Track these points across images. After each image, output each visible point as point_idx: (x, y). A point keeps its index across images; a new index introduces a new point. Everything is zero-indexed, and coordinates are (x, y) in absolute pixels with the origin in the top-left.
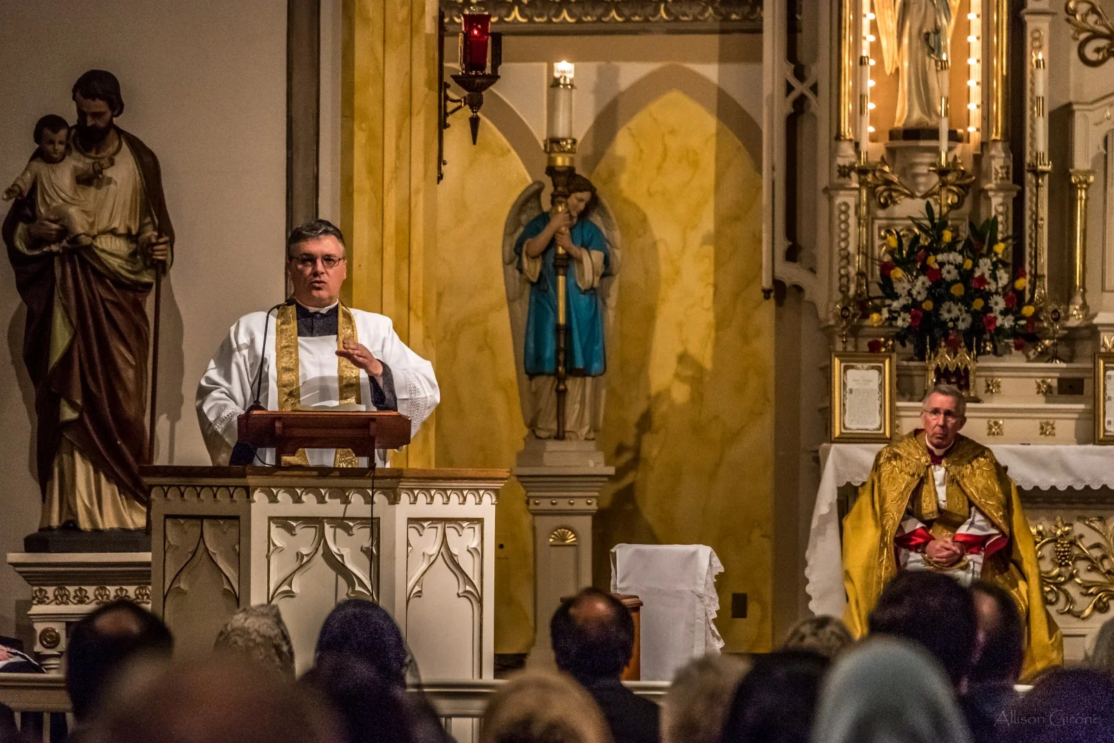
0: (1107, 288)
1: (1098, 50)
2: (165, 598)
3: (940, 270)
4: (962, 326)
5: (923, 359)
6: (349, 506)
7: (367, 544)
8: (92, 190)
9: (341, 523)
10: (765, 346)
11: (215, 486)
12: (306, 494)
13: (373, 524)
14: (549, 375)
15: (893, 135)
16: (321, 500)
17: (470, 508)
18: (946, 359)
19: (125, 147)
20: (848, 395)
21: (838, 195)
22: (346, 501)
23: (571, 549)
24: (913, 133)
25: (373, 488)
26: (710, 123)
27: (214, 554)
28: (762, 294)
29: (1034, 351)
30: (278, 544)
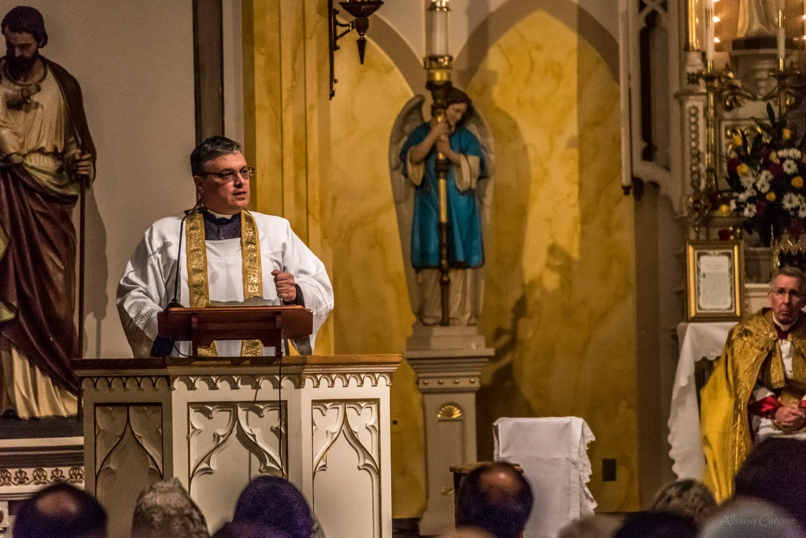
2: (96, 477)
3: (781, 165)
4: (802, 214)
5: (768, 245)
6: (259, 391)
7: (276, 424)
8: (22, 114)
9: (252, 406)
10: (626, 237)
11: (139, 376)
12: (221, 381)
13: (281, 406)
14: (434, 268)
15: (737, 44)
16: (234, 387)
19: (50, 75)
20: (702, 279)
21: (688, 100)
22: (257, 387)
23: (458, 423)
24: (753, 42)
25: (280, 375)
26: (572, 38)
27: (140, 437)
28: (622, 191)
30: (197, 427)
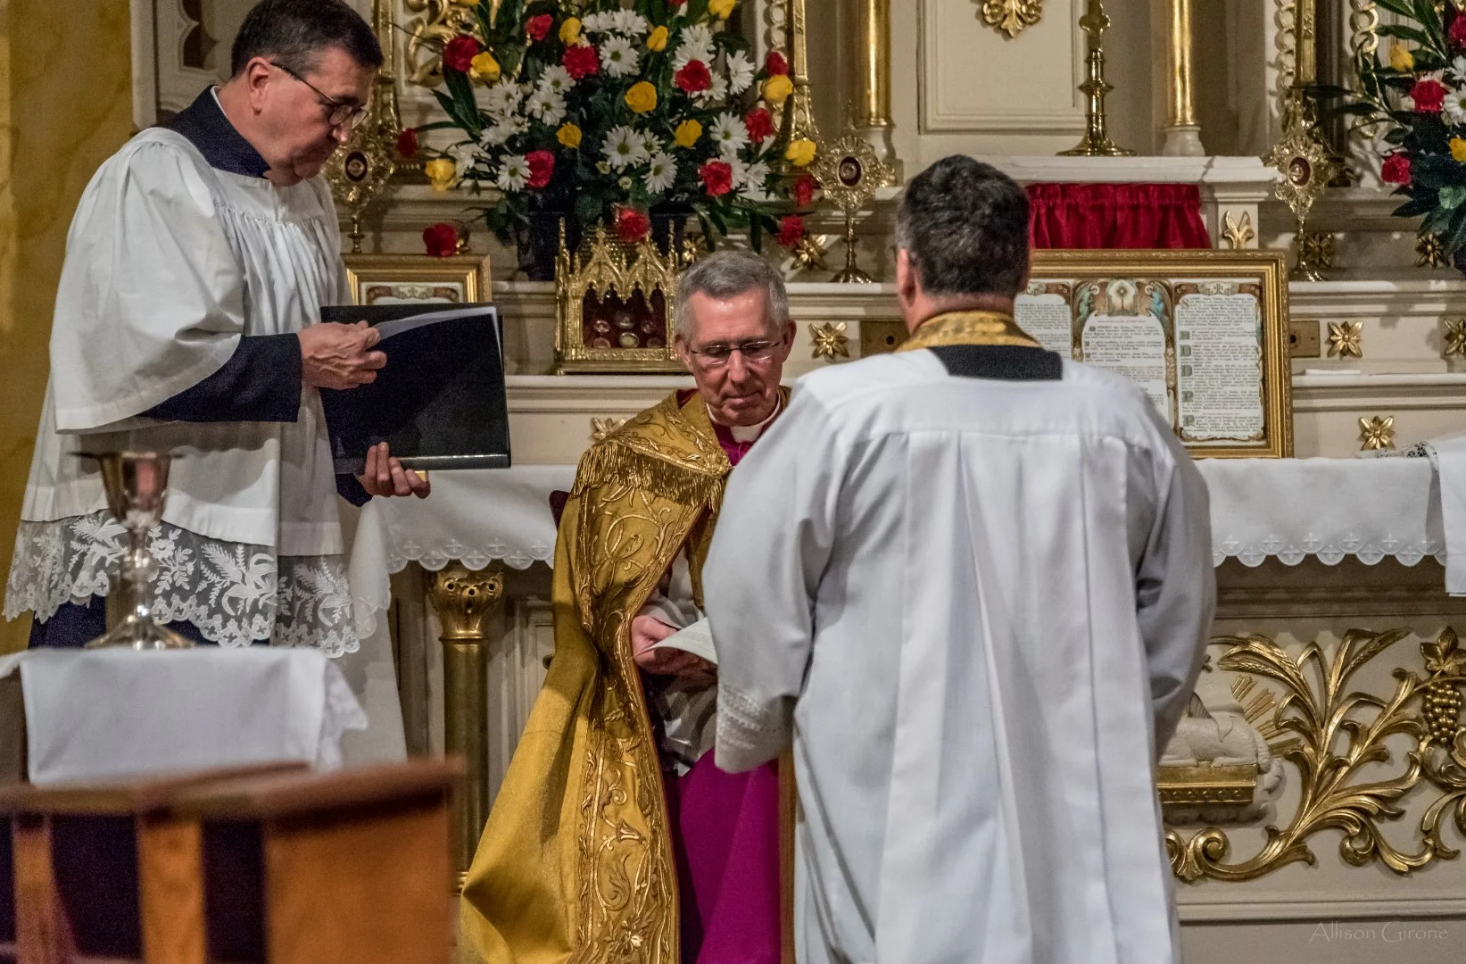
0: (931, 125)
3: (594, 49)
4: (655, 185)
18: (607, 267)
29: (792, 259)
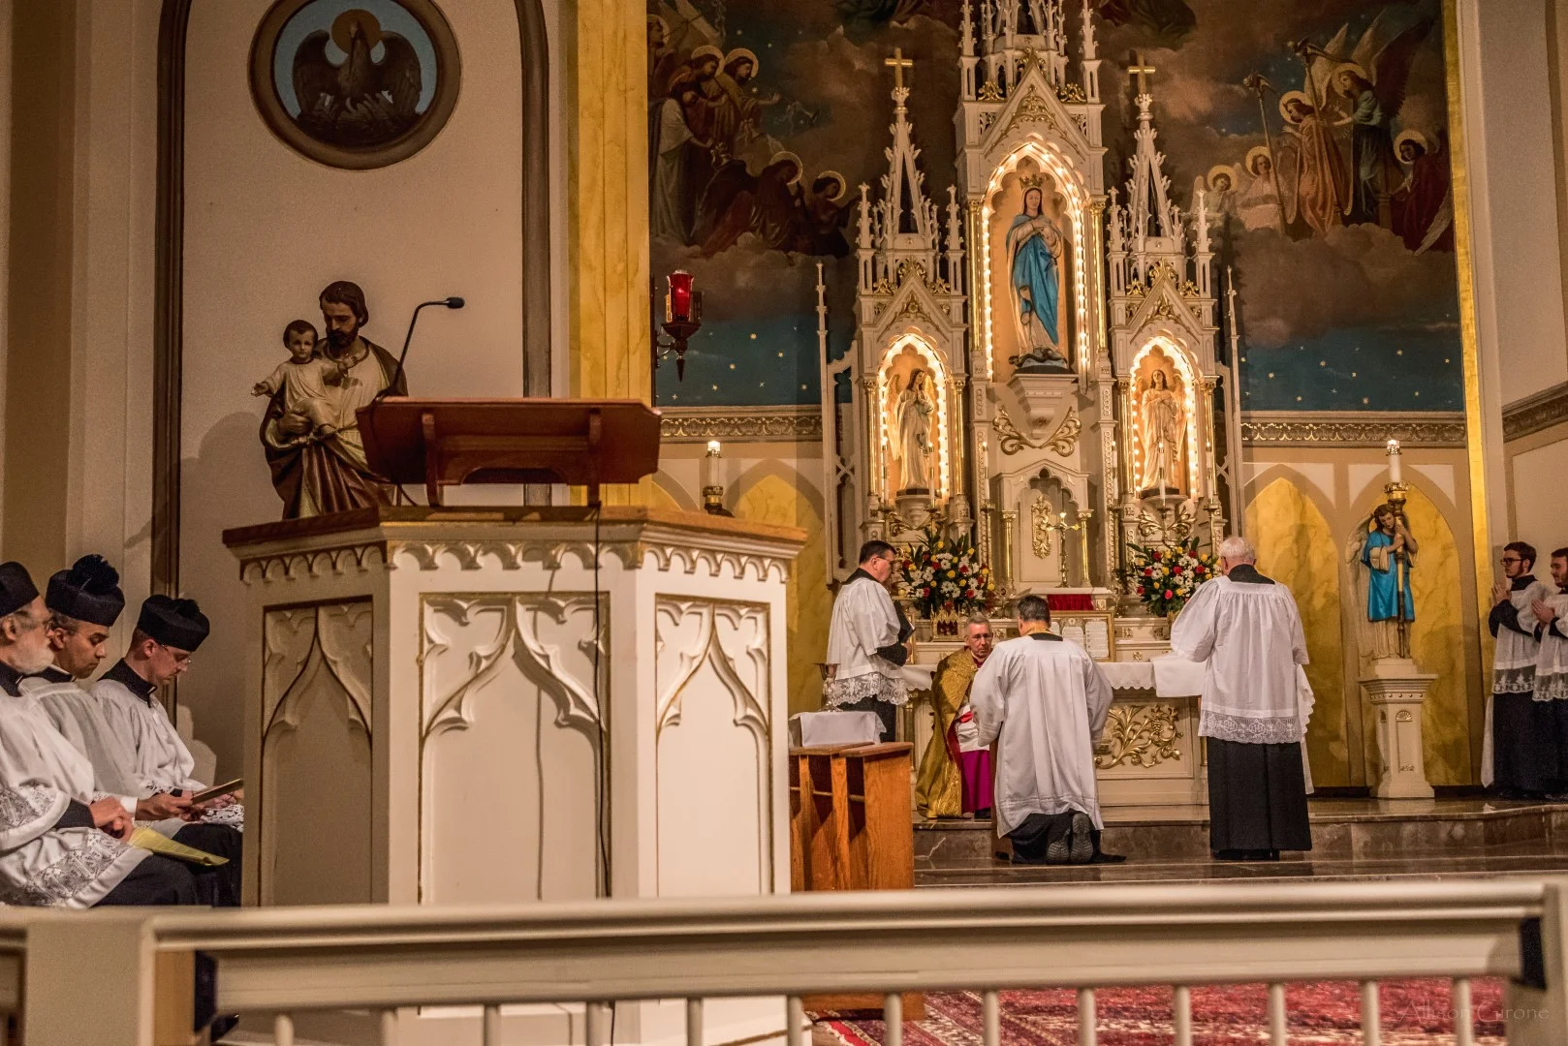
1: (1012, 446)
2: (264, 740)
4: (955, 595)
5: (929, 618)
6: (558, 573)
7: (589, 636)
8: (340, 390)
9: (545, 603)
11: (334, 549)
12: (485, 553)
13: (598, 603)
15: (899, 494)
16: (510, 565)
17: (749, 588)
18: (943, 616)
19: (371, 354)
21: (871, 527)
22: (553, 566)
24: (911, 491)
25: (597, 542)
26: (793, 492)
27: (335, 662)
30: (437, 640)
